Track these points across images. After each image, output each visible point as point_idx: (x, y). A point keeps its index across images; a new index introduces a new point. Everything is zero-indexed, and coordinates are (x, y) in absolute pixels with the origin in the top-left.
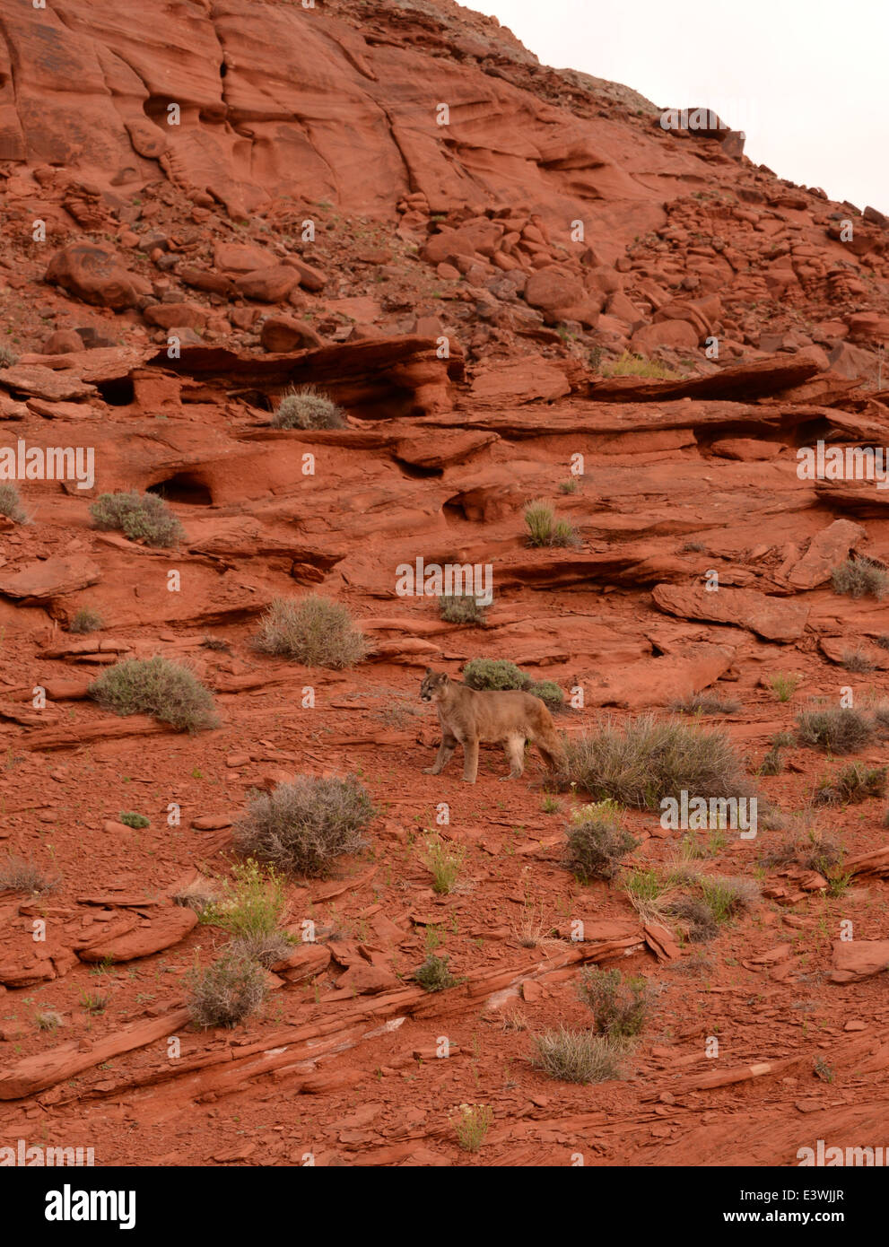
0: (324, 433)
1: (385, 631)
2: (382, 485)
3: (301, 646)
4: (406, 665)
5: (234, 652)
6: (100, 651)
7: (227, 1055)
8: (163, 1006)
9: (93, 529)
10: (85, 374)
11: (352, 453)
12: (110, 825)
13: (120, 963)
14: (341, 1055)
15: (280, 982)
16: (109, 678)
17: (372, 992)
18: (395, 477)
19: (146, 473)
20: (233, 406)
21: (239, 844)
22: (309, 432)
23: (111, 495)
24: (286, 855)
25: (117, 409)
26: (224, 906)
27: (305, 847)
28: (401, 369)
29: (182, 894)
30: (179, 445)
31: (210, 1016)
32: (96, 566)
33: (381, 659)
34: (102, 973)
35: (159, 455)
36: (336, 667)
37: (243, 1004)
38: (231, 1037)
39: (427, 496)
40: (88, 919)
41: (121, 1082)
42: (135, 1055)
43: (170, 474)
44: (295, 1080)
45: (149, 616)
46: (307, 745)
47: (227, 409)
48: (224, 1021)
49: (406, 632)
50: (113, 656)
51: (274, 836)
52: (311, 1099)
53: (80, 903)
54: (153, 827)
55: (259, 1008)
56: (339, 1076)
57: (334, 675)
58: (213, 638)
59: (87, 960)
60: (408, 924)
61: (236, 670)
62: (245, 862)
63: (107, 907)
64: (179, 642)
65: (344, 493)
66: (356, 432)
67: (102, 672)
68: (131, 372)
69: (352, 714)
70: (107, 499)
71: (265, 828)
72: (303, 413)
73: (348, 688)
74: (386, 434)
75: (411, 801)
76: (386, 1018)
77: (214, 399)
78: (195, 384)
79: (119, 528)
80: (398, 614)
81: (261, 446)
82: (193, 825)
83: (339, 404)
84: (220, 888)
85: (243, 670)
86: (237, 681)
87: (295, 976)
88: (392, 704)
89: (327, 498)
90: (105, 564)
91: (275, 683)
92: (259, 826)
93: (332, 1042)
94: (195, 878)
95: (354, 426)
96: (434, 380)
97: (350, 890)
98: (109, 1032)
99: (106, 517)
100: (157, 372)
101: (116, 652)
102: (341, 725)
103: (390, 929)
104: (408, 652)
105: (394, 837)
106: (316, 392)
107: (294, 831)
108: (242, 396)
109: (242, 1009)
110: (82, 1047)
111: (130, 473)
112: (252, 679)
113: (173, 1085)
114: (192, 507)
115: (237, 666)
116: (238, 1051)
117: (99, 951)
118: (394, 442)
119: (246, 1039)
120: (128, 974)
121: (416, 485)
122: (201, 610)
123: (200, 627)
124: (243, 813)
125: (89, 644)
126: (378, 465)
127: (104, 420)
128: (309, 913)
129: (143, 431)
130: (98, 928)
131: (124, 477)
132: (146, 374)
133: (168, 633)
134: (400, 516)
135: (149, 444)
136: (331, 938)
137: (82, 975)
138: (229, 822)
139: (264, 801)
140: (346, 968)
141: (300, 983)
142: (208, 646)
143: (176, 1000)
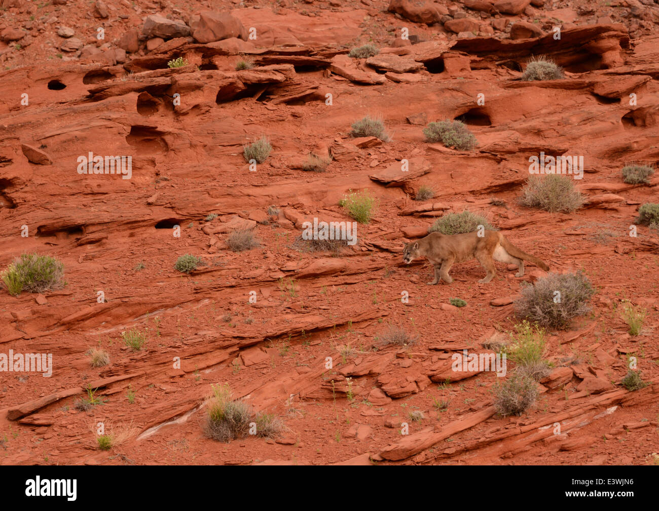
0: (552, 81)
1: (593, 190)
2: (586, 109)
3: (546, 201)
4: (606, 209)
5: (509, 207)
6: (433, 210)
7: (518, 431)
8: (480, 405)
9: (426, 142)
10: (416, 57)
11: (569, 92)
12: (444, 306)
13: (454, 382)
14: (582, 428)
15: (545, 389)
16: (440, 224)
17: (598, 393)
18: (593, 104)
19: (454, 110)
20: (500, 70)
21: (518, 313)
22: (544, 82)
23: (435, 123)
24: (544, 318)
25: (435, 75)
26: (511, 348)
27: (555, 313)
28: (593, 43)
29: (487, 342)
30: (471, 93)
31: (507, 409)
32: (429, 163)
33: (591, 206)
34: (445, 388)
35: (460, 99)
36: (567, 212)
37: (525, 402)
38: (519, 421)
39: (612, 114)
40: (435, 358)
41: (459, 448)
42: (466, 433)
43: (467, 110)
44: (557, 444)
45: (460, 189)
46: (552, 257)
47: (497, 72)
48: (515, 412)
49: (605, 191)
50: (441, 212)
51: (537, 307)
52: (566, 454)
53: (430, 350)
54: (468, 306)
55: (534, 404)
56: (582, 440)
57: (566, 217)
58: (496, 199)
59: (436, 381)
60: (616, 354)
61: (510, 216)
62: (522, 323)
63: (446, 351)
64: (477, 202)
65: (565, 115)
66: (570, 80)
67: (435, 221)
68: (442, 55)
69: (577, 238)
70: (433, 125)
71: (532, 303)
72: (540, 71)
73: (574, 223)
74: (587, 81)
75: (613, 285)
76: (606, 406)
77: (489, 66)
78: (478, 59)
79: (440, 141)
80: (599, 181)
81: (517, 91)
82: (491, 304)
83: (560, 65)
84: (508, 338)
85: (514, 216)
86: (511, 223)
87: (553, 385)
88: (599, 231)
89: (556, 118)
90: (433, 161)
91: (532, 223)
92: (528, 302)
93: (576, 421)
94: (494, 333)
95: (569, 77)
96: (612, 49)
97: (582, 336)
98: (450, 420)
99: (433, 135)
100: (456, 53)
101: (443, 210)
102: (571, 244)
103: (606, 356)
104: (607, 202)
105: (605, 305)
106: (546, 59)
107: (548, 304)
108: (504, 64)
109: (525, 405)
110: (436, 430)
111: (445, 110)
112: (519, 221)
113: (488, 449)
114: (480, 127)
115: (510, 214)
116: (524, 429)
117: (442, 376)
118: (592, 85)
119: (528, 421)
120: (459, 388)
121: (606, 108)
122: (488, 184)
123: (489, 193)
124: (519, 296)
125: (427, 206)
126: (583, 98)
127: (429, 81)
128: (559, 350)
129: (451, 86)
130: (441, 363)
131: (442, 112)
132: (450, 55)
133: (471, 198)
134: (598, 126)
135: (454, 93)
136: (572, 363)
137: (434, 390)
138: (511, 301)
139: (530, 288)
140: (582, 380)
141: (557, 389)
142: (494, 204)
143: (486, 402)
